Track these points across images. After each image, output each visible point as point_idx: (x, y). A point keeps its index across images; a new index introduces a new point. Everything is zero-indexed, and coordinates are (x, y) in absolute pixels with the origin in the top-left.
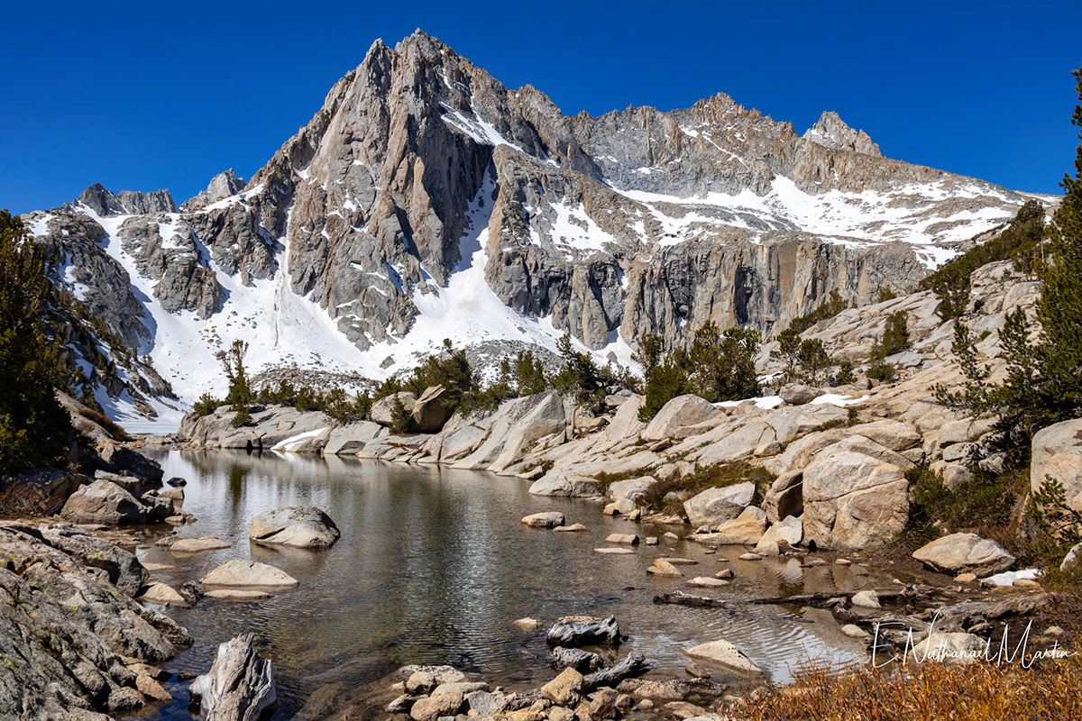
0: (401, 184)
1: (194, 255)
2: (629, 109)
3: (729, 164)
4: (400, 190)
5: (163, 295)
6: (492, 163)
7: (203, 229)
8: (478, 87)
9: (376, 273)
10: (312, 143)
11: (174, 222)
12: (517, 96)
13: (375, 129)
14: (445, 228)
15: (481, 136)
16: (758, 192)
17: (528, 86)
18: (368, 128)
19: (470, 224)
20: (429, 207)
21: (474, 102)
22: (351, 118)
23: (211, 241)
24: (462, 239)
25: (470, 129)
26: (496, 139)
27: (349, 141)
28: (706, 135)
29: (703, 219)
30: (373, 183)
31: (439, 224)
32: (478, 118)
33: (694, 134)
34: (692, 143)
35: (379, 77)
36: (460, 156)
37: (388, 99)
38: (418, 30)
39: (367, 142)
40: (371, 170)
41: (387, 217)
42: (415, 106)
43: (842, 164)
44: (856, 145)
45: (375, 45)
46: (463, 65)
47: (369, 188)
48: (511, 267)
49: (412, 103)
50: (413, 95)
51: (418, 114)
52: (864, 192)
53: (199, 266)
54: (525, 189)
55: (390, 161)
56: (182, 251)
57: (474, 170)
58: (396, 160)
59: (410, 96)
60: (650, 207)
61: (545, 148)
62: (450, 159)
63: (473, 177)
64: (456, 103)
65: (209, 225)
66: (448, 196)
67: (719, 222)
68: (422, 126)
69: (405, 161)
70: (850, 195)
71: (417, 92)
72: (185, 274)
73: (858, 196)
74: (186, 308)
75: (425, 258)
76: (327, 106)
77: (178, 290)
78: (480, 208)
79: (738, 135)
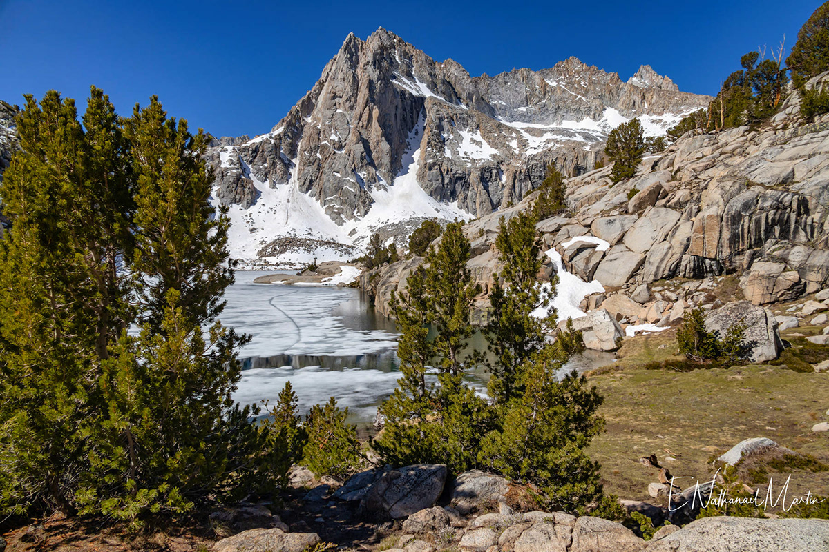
0: (365, 123)
1: (240, 171)
2: (513, 71)
3: (576, 102)
4: (365, 127)
5: (221, 195)
6: (424, 108)
7: (246, 155)
8: (417, 61)
9: (348, 178)
10: (314, 101)
11: (229, 151)
12: (442, 66)
13: (349, 89)
14: (392, 149)
15: (418, 92)
16: (594, 119)
17: (449, 59)
18: (345, 89)
19: (409, 147)
20: (382, 137)
21: (415, 71)
22: (335, 83)
23: (251, 162)
24: (404, 156)
25: (411, 88)
26: (427, 93)
27: (333, 98)
28: (562, 85)
29: (555, 137)
30: (348, 123)
31: (388, 146)
32: (417, 80)
33: (554, 84)
34: (552, 90)
35: (351, 57)
36: (403, 104)
37: (357, 70)
38: (380, 27)
39: (345, 98)
40: (347, 115)
41: (356, 144)
42: (374, 74)
43: (650, 97)
44: (662, 86)
45: (349, 36)
46: (409, 48)
47: (346, 126)
48: (432, 171)
49: (371, 72)
50: (372, 67)
51: (374, 78)
52: (664, 115)
53: (243, 177)
54: (443, 123)
55: (358, 110)
56: (233, 169)
57: (412, 113)
58: (362, 109)
59: (370, 68)
60: (522, 131)
61: (459, 98)
62: (396, 106)
63: (412, 117)
64: (403, 72)
65: (250, 152)
66: (394, 129)
67: (565, 138)
68: (378, 86)
69: (367, 108)
70: (655, 117)
71: (375, 65)
72: (234, 182)
73: (660, 118)
74: (235, 203)
75: (379, 168)
76: (323, 78)
77: (230, 192)
78: (415, 136)
79: (582, 83)
